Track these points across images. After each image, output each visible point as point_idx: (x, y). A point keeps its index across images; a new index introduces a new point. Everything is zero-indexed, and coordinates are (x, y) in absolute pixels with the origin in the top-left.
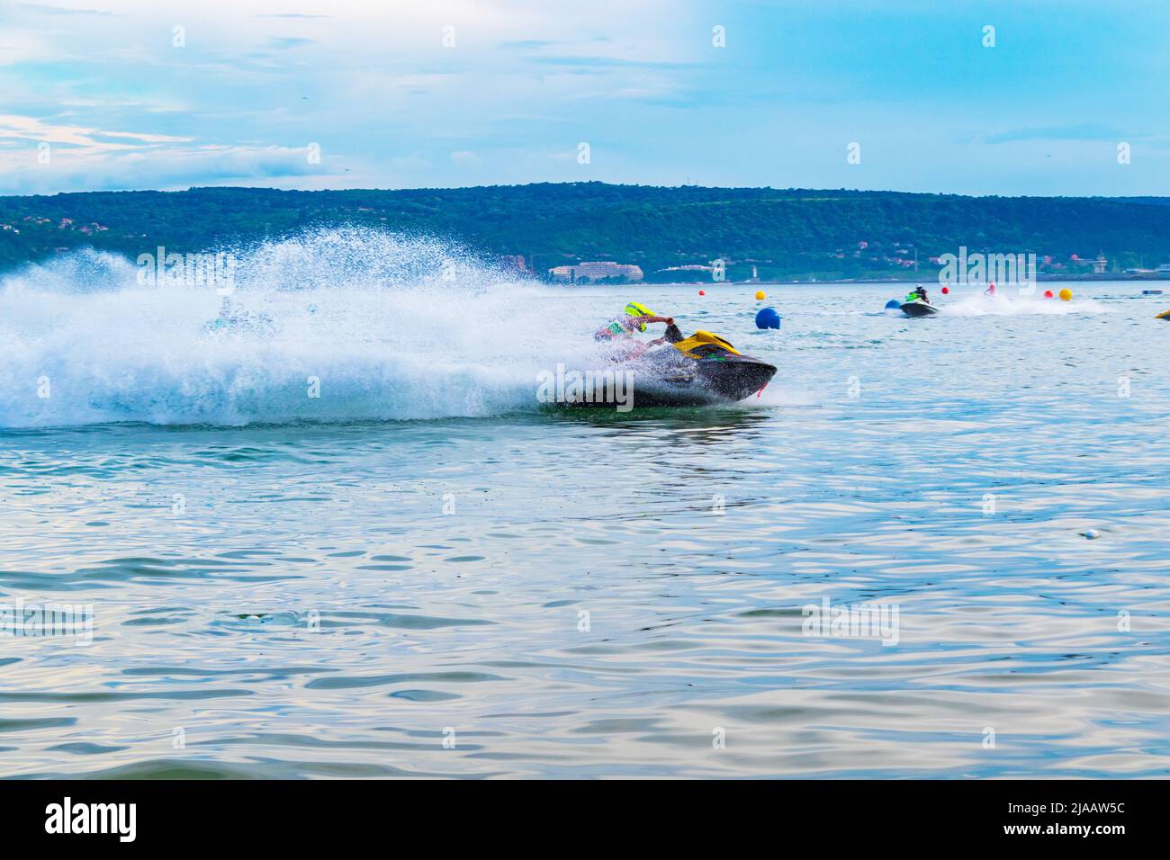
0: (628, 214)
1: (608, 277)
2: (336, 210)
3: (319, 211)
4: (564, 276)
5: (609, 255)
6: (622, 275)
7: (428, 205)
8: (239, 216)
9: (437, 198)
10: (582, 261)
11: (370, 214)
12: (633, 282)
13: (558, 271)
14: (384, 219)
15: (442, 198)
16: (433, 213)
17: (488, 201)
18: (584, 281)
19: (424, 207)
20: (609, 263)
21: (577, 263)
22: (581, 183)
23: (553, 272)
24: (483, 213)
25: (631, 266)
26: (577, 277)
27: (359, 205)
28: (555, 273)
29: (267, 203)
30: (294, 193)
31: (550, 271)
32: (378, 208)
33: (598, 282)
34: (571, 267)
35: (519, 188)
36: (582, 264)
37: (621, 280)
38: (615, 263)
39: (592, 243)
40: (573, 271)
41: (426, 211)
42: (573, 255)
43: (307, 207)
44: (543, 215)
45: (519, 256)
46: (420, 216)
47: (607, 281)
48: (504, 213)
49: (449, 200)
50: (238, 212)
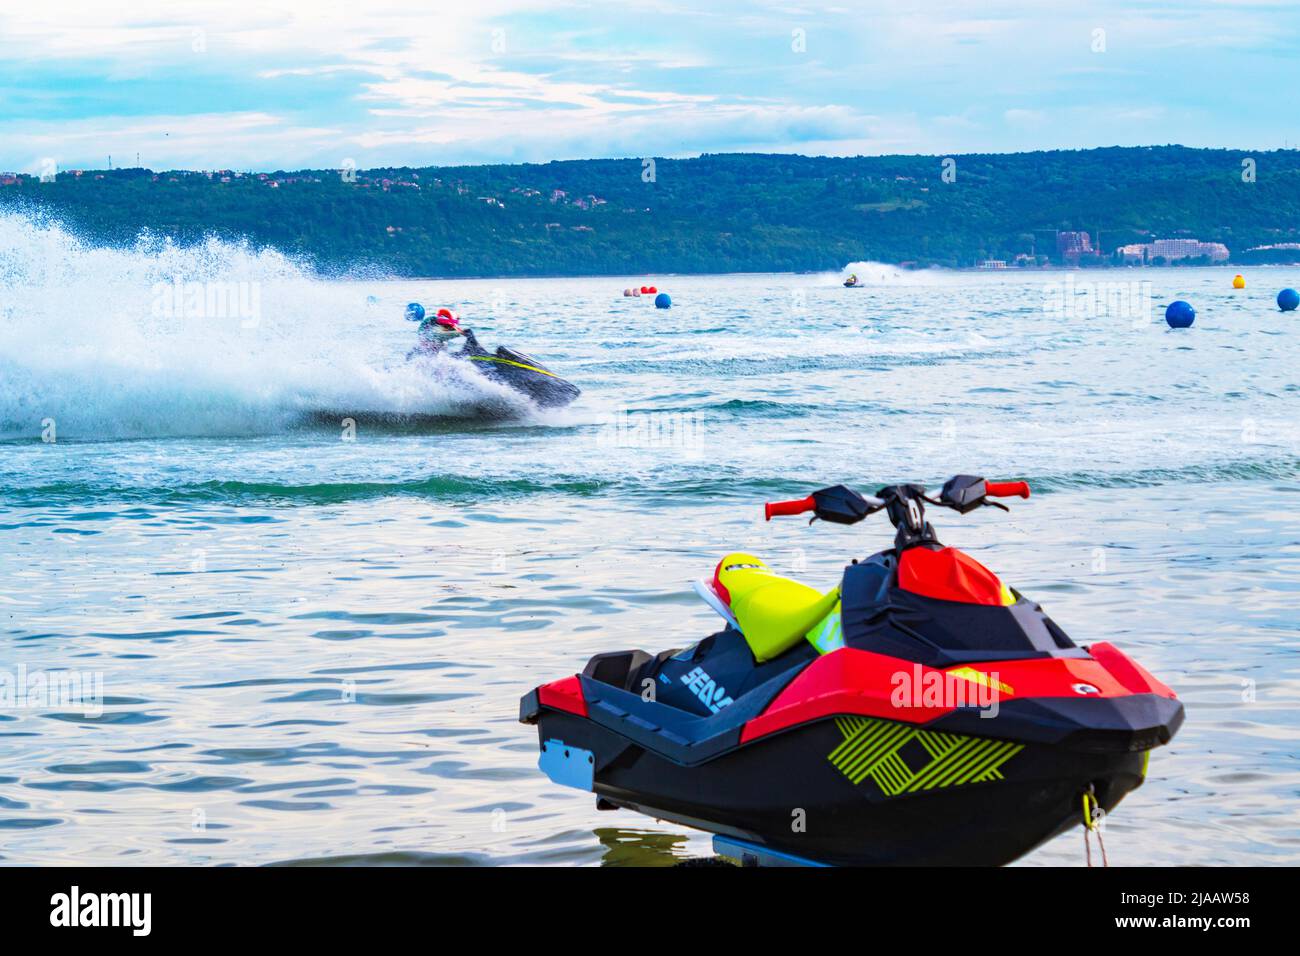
0: (1212, 183)
1: (1188, 257)
2: (870, 178)
3: (850, 180)
4: (1134, 256)
5: (1189, 232)
6: (1204, 256)
7: (975, 173)
8: (756, 187)
9: (988, 165)
10: (1157, 238)
11: (910, 183)
12: (1217, 263)
13: (1130, 250)
14: (926, 190)
15: (994, 165)
16: (985, 182)
17: (1047, 168)
18: (1159, 262)
19: (973, 175)
20: (1189, 241)
21: (1152, 241)
22: (1158, 147)
23: (1122, 251)
24: (1042, 183)
25: (1216, 245)
26: (1150, 257)
27: (898, 173)
28: (1125, 252)
29: (790, 172)
30: (821, 160)
31: (1119, 250)
32: (918, 176)
33: (1175, 263)
34: (1143, 246)
35: (1084, 152)
36: (1156, 242)
37: (1203, 261)
38: (1196, 241)
39: (1169, 217)
40: (1146, 250)
41: (974, 180)
42: (1148, 232)
43: (837, 176)
44: (1112, 185)
45: (1083, 233)
46: (969, 187)
47: (1187, 262)
48: (1066, 182)
49: (1004, 168)
50: (757, 182)
